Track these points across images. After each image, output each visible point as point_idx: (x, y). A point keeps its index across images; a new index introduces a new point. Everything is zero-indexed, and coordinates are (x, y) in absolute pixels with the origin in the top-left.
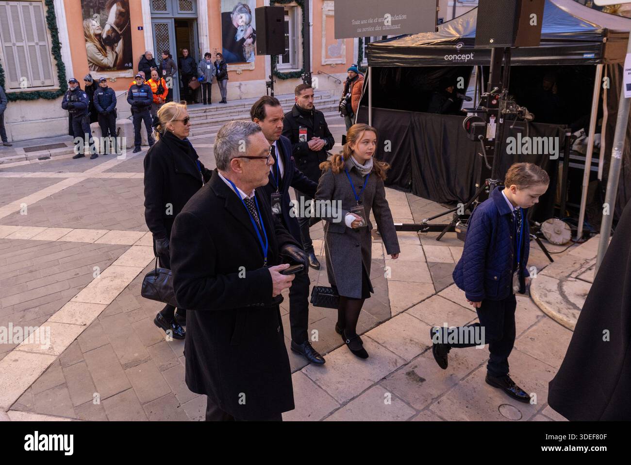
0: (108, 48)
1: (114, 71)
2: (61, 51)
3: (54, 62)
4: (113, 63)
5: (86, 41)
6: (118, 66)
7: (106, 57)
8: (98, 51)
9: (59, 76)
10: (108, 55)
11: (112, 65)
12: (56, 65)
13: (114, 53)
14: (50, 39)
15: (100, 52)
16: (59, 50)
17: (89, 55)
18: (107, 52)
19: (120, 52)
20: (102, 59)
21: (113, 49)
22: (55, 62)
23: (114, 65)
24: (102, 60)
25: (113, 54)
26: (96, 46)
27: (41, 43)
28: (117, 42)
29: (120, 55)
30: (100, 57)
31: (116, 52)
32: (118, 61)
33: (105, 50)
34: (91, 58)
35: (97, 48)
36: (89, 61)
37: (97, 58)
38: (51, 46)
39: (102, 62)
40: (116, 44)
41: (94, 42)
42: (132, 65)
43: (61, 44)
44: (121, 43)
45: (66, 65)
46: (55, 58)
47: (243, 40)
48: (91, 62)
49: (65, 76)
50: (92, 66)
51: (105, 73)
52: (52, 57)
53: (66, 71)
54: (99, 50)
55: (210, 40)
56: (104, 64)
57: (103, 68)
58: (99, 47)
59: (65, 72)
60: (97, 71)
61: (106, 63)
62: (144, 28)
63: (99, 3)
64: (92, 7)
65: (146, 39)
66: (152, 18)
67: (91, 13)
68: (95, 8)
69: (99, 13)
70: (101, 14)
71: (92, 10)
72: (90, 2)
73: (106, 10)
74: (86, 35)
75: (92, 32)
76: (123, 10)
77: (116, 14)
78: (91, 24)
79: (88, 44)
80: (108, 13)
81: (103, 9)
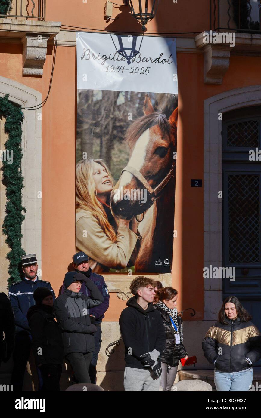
0: (121, 223)
4: (128, 257)
6: (141, 263)
7: (116, 242)
8: (100, 230)
10: (119, 238)
11: (125, 262)
13: (133, 234)
15: (105, 232)
16: (19, 224)
17: (78, 237)
18: (119, 231)
19: (148, 232)
20: (106, 246)
21: (131, 226)
23: (131, 263)
24: (106, 249)
25: (130, 235)
26: (98, 219)
28: (143, 211)
29: (147, 241)
30: (103, 242)
31: (138, 234)
32: (140, 254)
33: (115, 227)
35: (99, 223)
37: (95, 244)
39: (106, 253)
40: (139, 216)
41: (93, 209)
42: (171, 264)
43: (25, 211)
44: (151, 213)
54: (103, 228)
56: (109, 257)
58: (104, 219)
61: (114, 257)
62: (206, 184)
63: (115, 127)
64: (99, 136)
65: (206, 206)
66: (224, 162)
67: (96, 148)
68: (105, 138)
69: (110, 148)
70: (115, 152)
71: (98, 141)
72: (96, 125)
73: (126, 142)
74: (78, 193)
75: (91, 189)
76: (163, 143)
77: (147, 151)
78: (90, 172)
79: (81, 213)
80: (131, 148)
81: (121, 140)
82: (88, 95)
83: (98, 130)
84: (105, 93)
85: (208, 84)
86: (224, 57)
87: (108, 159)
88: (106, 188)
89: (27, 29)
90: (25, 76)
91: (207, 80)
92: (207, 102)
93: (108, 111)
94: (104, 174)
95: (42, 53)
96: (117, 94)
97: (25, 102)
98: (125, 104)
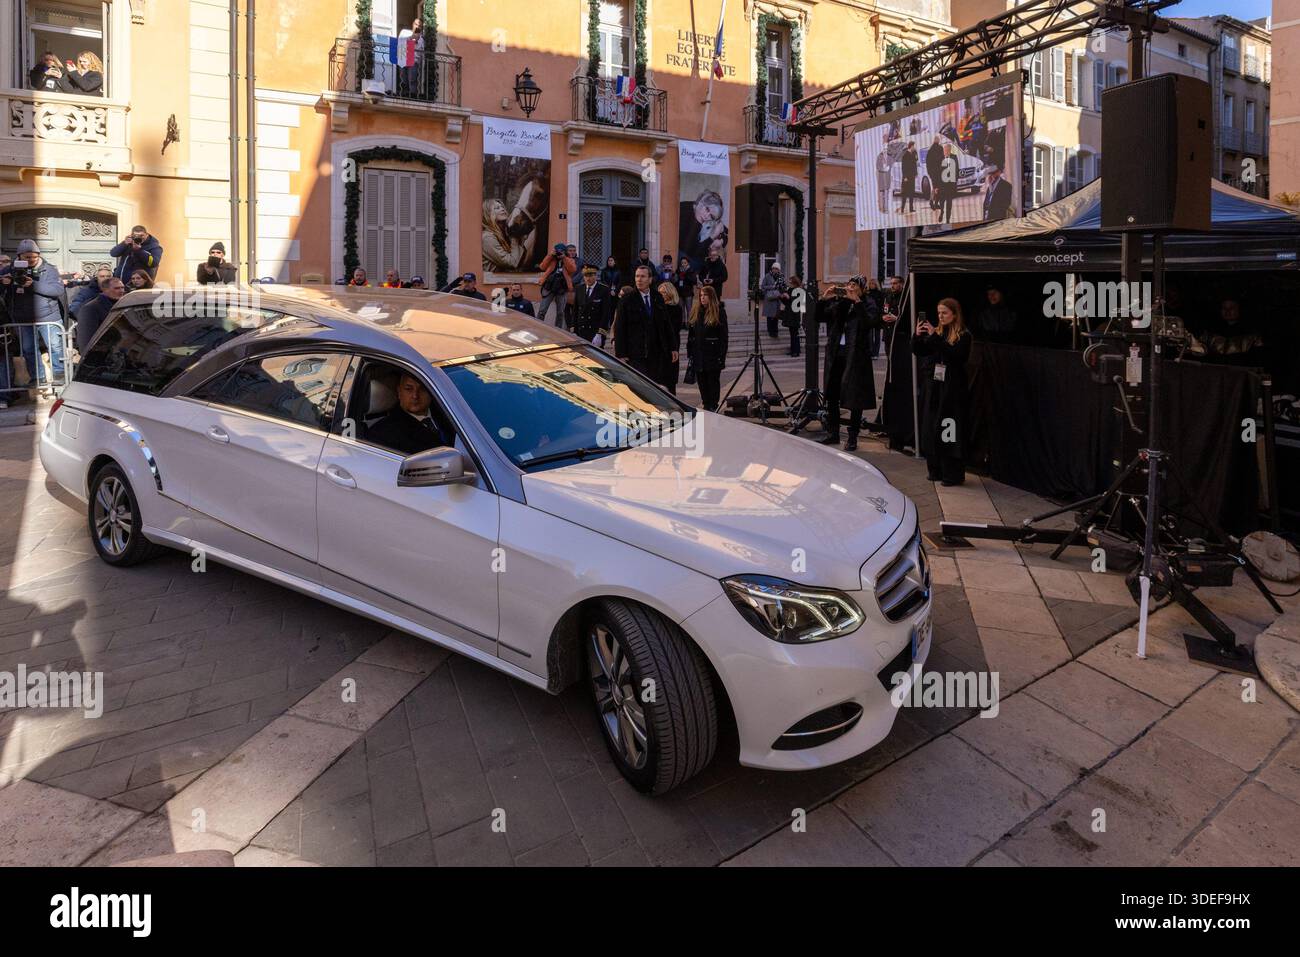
0: (513, 241)
1: (518, 273)
2: (446, 242)
3: (433, 255)
4: (518, 261)
5: (484, 229)
6: (525, 266)
7: (510, 253)
8: (499, 245)
9: (437, 276)
10: (512, 250)
11: (516, 265)
12: (437, 260)
13: (521, 248)
14: (433, 224)
15: (502, 246)
16: (444, 239)
17: (485, 249)
18: (512, 246)
19: (530, 247)
20: (503, 255)
21: (520, 243)
22: (436, 256)
23: (519, 265)
24: (503, 257)
25: (519, 249)
26: (497, 237)
27: (419, 229)
28: (528, 233)
29: (530, 251)
31: (524, 247)
32: (526, 260)
33: (509, 243)
34: (487, 253)
35: (499, 241)
36: (483, 256)
37: (496, 253)
38: (432, 232)
39: (503, 259)
40: (525, 237)
41: (495, 232)
43: (448, 231)
44: (532, 234)
45: (450, 260)
46: (436, 250)
47: (709, 241)
48: (486, 259)
49: (447, 277)
50: (487, 264)
51: (505, 275)
52: (432, 249)
53: (449, 270)
54: (501, 244)
55: (661, 239)
56: (505, 262)
57: (502, 268)
58: (501, 238)
59: (447, 272)
60: (494, 272)
61: (509, 262)
62: (568, 217)
63: (509, 179)
64: (498, 184)
65: (569, 231)
66: (581, 204)
67: (496, 192)
68: (502, 186)
69: (506, 192)
70: (509, 194)
71: (497, 188)
72: (496, 177)
73: (517, 189)
74: (484, 221)
75: (493, 218)
76: (541, 190)
77: (531, 195)
78: (493, 207)
79: (486, 234)
80: (520, 193)
81: (513, 187)
82: (490, 157)
83: (497, 180)
84: (503, 157)
85: (571, 155)
86: (581, 138)
87: (504, 200)
88: (503, 218)
89: (449, 112)
90: (448, 143)
91: (571, 152)
92: (570, 166)
93: (504, 168)
94: (501, 209)
95: (459, 128)
96: (511, 158)
97: (447, 160)
98: (516, 165)
